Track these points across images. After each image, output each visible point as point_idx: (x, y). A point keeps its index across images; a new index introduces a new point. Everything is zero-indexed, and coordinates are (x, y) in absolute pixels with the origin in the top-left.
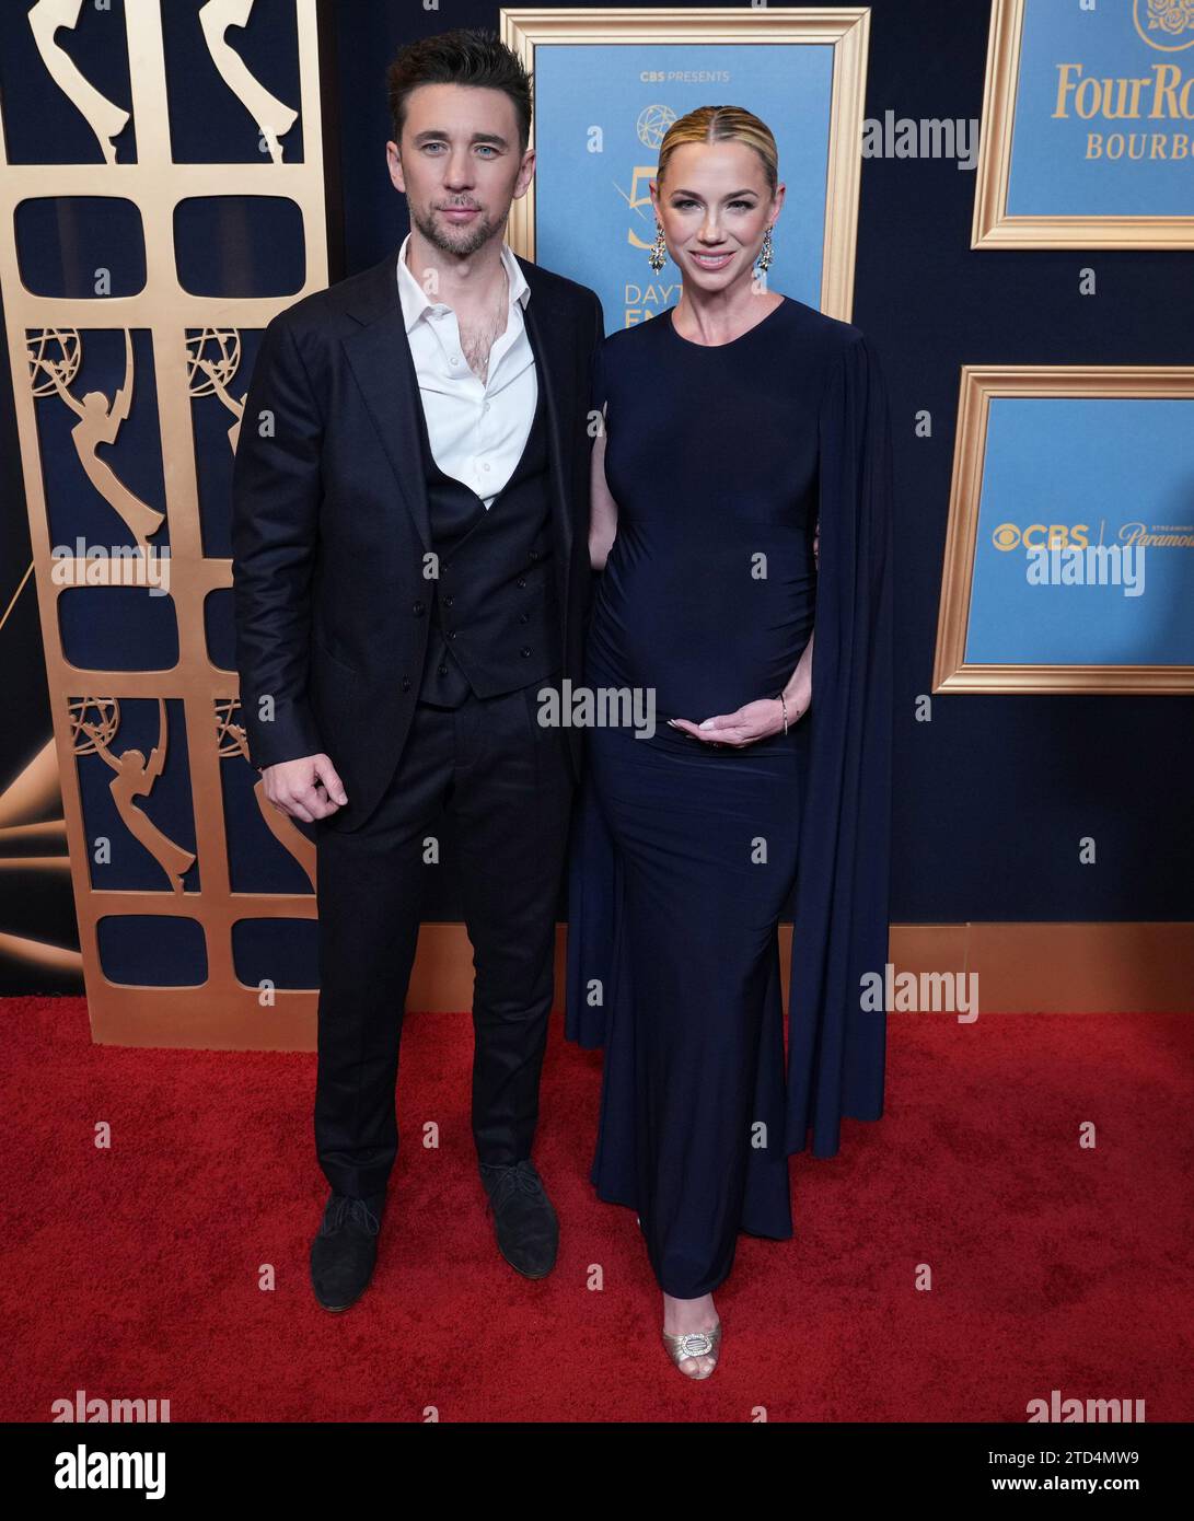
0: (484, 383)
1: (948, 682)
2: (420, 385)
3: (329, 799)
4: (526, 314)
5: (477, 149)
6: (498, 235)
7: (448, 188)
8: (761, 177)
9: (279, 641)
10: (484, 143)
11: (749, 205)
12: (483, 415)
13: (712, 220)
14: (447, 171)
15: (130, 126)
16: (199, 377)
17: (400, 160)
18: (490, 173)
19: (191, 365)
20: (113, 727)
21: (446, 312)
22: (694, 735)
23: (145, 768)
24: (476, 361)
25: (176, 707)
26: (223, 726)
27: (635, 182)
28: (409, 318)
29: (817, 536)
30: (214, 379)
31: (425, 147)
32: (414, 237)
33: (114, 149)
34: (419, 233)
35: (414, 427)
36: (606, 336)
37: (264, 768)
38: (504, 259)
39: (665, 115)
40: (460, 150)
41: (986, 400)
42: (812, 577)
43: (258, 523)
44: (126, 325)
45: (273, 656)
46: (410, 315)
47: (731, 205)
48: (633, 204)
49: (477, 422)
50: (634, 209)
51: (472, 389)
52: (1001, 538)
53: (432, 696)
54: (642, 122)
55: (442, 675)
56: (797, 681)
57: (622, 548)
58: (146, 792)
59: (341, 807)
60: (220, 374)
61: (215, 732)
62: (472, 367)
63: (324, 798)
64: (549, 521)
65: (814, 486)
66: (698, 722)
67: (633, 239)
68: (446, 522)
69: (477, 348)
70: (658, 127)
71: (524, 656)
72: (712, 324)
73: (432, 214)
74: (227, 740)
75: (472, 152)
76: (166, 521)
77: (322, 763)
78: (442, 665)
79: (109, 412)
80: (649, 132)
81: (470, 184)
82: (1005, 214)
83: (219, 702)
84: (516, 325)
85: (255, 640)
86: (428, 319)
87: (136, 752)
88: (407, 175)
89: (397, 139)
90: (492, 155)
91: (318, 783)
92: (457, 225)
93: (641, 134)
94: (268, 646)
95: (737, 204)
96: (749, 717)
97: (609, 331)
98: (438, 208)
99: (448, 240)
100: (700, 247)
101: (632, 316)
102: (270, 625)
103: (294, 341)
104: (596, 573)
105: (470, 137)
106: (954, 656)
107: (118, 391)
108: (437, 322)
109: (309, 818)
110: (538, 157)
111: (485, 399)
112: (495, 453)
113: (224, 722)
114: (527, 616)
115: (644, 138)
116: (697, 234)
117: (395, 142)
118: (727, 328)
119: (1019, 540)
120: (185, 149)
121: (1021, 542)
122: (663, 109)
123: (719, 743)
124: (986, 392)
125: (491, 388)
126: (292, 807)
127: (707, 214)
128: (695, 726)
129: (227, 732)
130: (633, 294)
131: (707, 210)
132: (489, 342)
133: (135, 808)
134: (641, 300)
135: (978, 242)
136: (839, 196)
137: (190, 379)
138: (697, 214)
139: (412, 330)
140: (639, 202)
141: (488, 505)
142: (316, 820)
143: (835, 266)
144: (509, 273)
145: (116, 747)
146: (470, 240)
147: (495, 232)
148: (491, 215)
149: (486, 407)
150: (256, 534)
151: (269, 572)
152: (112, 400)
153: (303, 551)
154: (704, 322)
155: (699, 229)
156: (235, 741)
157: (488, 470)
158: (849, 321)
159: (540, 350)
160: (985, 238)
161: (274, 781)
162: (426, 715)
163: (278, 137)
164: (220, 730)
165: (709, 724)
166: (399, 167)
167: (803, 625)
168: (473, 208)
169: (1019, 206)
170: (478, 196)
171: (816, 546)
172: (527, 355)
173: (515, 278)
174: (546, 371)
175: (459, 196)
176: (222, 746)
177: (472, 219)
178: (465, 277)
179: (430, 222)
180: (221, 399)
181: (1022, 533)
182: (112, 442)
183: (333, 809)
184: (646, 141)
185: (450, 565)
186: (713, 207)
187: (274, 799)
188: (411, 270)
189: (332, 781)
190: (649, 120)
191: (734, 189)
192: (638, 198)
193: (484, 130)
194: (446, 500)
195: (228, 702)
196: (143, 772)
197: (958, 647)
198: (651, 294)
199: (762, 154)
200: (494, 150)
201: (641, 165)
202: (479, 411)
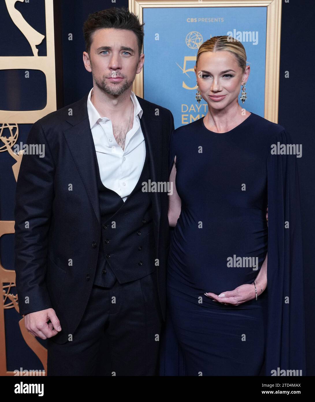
0: (123, 149)
2: (96, 150)
3: (53, 329)
4: (141, 121)
5: (123, 52)
6: (130, 88)
7: (111, 68)
8: (236, 64)
9: (34, 258)
10: (125, 50)
11: (231, 76)
12: (123, 162)
13: (216, 82)
14: (110, 62)
17: (89, 59)
18: (128, 62)
21: (107, 121)
22: (216, 300)
24: (120, 140)
26: (6, 295)
27: (185, 63)
28: (92, 123)
29: (267, 212)
30: (7, 144)
31: (101, 52)
32: (95, 90)
34: (98, 88)
35: (93, 168)
36: (175, 129)
37: (25, 315)
38: (132, 98)
39: (197, 36)
40: (115, 53)
42: (266, 230)
43: (26, 207)
45: (30, 265)
47: (224, 76)
48: (184, 71)
49: (120, 165)
50: (185, 73)
51: (118, 152)
53: (99, 282)
54: (188, 38)
55: (104, 274)
56: (261, 276)
57: (184, 218)
59: (59, 332)
60: (9, 142)
61: (3, 297)
62: (118, 143)
63: (52, 328)
64: (150, 207)
65: (265, 192)
66: (218, 294)
67: (184, 86)
68: (106, 208)
69: (120, 135)
70: (195, 40)
71: (140, 265)
72: (221, 124)
73: (104, 80)
74: (8, 301)
75: (120, 55)
77: (51, 312)
78: (105, 269)
80: (190, 42)
81: (120, 66)
83: (4, 284)
84: (137, 125)
85: (23, 258)
86: (99, 123)
88: (92, 64)
89: (88, 50)
90: (128, 55)
91: (49, 322)
92: (115, 84)
93: (188, 43)
94: (29, 261)
95: (227, 76)
96: (241, 292)
97: (176, 127)
98: (107, 78)
99: (111, 90)
100: (212, 94)
101: (185, 117)
102: (30, 252)
103: (43, 132)
104: (172, 228)
105: (119, 48)
108: (104, 125)
109: (44, 338)
110: (145, 57)
111: (124, 155)
112: (128, 178)
113: (6, 293)
114: (141, 247)
115: (188, 45)
116: (210, 88)
117: (87, 52)
118: (227, 126)
122: (196, 33)
123: (227, 303)
125: (126, 151)
126: (37, 333)
127: (214, 80)
128: (217, 296)
129: (8, 297)
130: (185, 108)
131: (214, 78)
132: (126, 132)
134: (189, 110)
138: (210, 80)
139: (93, 127)
140: (187, 70)
141: (124, 200)
142: (48, 339)
144: (134, 103)
146: (120, 90)
147: (129, 87)
149: (124, 159)
150: (26, 212)
153: (46, 220)
154: (217, 122)
155: (211, 86)
156: (11, 301)
157: (125, 185)
158: (276, 122)
159: (147, 136)
161: (30, 322)
162: (97, 291)
163: (36, 46)
165: (223, 295)
166: (89, 62)
167: (263, 251)
168: (121, 77)
170: (123, 72)
171: (267, 216)
172: (141, 137)
174: (149, 144)
175: (115, 71)
176: (5, 303)
177: (121, 81)
178: (116, 105)
179: (103, 83)
180: (10, 153)
183: (55, 333)
184: (190, 46)
185: (108, 226)
186: (216, 77)
187: (29, 329)
188: (93, 103)
189: (55, 320)
190: (190, 38)
191: (225, 69)
192: (186, 69)
193: (124, 45)
194: (106, 198)
195: (8, 284)
198: (192, 108)
199: (237, 55)
200: (129, 53)
201: (187, 56)
202: (121, 161)
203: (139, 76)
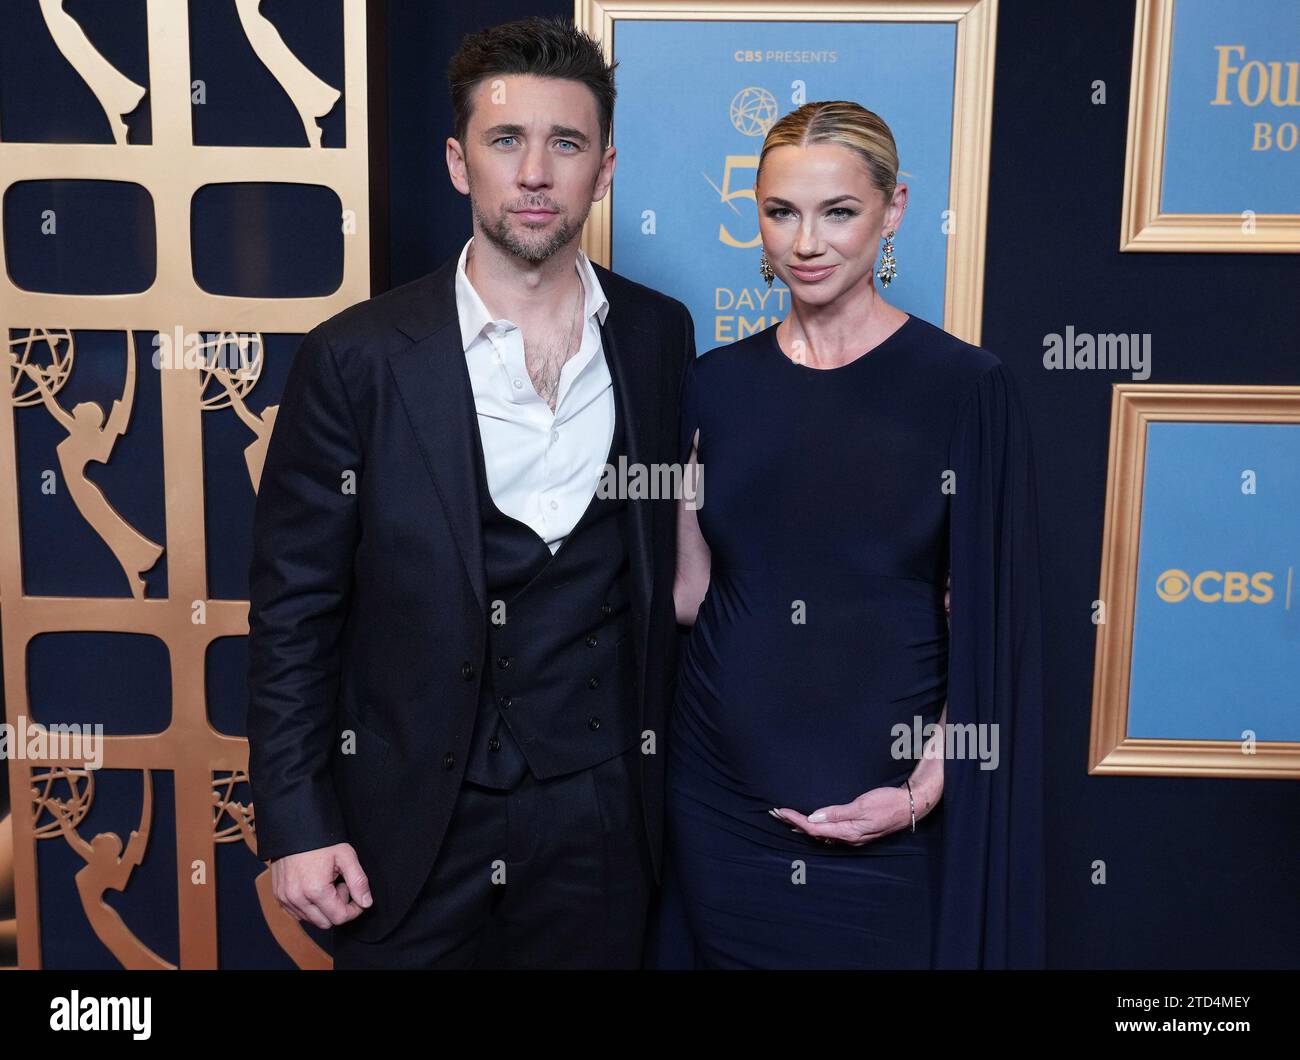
0: (553, 409)
1: (1108, 760)
2: (478, 410)
3: (351, 900)
4: (603, 330)
5: (557, 142)
6: (574, 241)
7: (523, 185)
8: (866, 180)
9: (300, 705)
10: (563, 136)
11: (850, 213)
12: (551, 444)
13: (807, 230)
14: (521, 168)
15: (145, 103)
16: (213, 387)
17: (464, 157)
18: (569, 170)
19: (204, 373)
20: (84, 803)
21: (509, 330)
22: (802, 829)
23: (121, 855)
24: (544, 384)
25: (164, 780)
26: (221, 804)
27: (727, 174)
28: (467, 335)
29: (948, 589)
30: (231, 390)
31: (497, 141)
32: (478, 244)
33: (125, 128)
34: (485, 238)
36: (698, 356)
37: (274, 860)
38: (579, 268)
39: (762, 99)
40: (536, 143)
41: (1143, 423)
42: (943, 640)
43: (282, 565)
44: (130, 327)
45: (290, 724)
46: (468, 332)
47: (829, 213)
48: (725, 196)
49: (544, 453)
50: (726, 203)
51: (539, 416)
52: (1166, 587)
53: (480, 776)
54: (737, 106)
55: (494, 750)
56: (926, 766)
57: (717, 603)
58: (120, 886)
59: (365, 910)
60: (238, 384)
61: (211, 811)
62: (539, 391)
63: (345, 899)
64: (625, 568)
66: (807, 813)
67: (725, 237)
68: (501, 569)
69: (546, 368)
70: (755, 112)
71: (592, 728)
72: (824, 344)
73: (504, 218)
74: (225, 821)
75: (550, 148)
76: (164, 555)
77: (344, 855)
78: (494, 738)
79: (103, 426)
80: (744, 117)
81: (547, 181)
82: (1159, 213)
83: (217, 775)
84: (592, 343)
85: (271, 704)
86: (489, 335)
87: (111, 836)
88: (472, 174)
89: (460, 135)
90: (572, 150)
91: (339, 880)
92: (532, 228)
93: (736, 119)
94: (286, 712)
95: (838, 212)
96: (869, 809)
98: (511, 211)
99: (521, 244)
100: (796, 261)
101: (723, 323)
102: (290, 686)
103: (333, 358)
105: (547, 129)
106: (1114, 727)
107: (116, 402)
108: (500, 340)
109: (325, 924)
111: (554, 426)
112: (563, 490)
113: (222, 799)
114: (597, 680)
115: (738, 123)
116: (792, 247)
117: (457, 139)
118: (841, 349)
119: (1188, 590)
120: (209, 128)
121: (1192, 591)
122: (760, 92)
123: (831, 839)
124: (1142, 415)
125: (560, 416)
126: (304, 910)
127: (801, 224)
128: (803, 817)
129: (225, 812)
130: (725, 299)
131: (801, 219)
132: (560, 361)
133: (106, 907)
134: (735, 304)
135: (1129, 243)
136: (965, 189)
137: (202, 389)
138: (791, 223)
139: (469, 348)
140: (733, 194)
141: (554, 549)
142: (334, 927)
143: (961, 278)
144: (585, 284)
145: (86, 830)
146: (548, 244)
147: (571, 238)
148: (570, 218)
149: (555, 437)
150: (282, 579)
151: (292, 623)
152: (107, 412)
153: (334, 599)
154: (814, 340)
155: (794, 241)
156: (234, 823)
157: (555, 509)
159: (619, 369)
160: (1138, 238)
161: (285, 879)
162: (473, 798)
163: (316, 118)
164: (217, 809)
165: (820, 815)
166: (462, 165)
167: (932, 698)
168: (552, 210)
169: (1175, 203)
170: (557, 196)
171: (947, 601)
172: (604, 376)
173: (592, 290)
174: (625, 397)
175: (535, 194)
176: (219, 828)
177: (549, 223)
178: (535, 287)
179: (500, 226)
180: (240, 414)
181: (1192, 579)
182: (104, 461)
183: (355, 912)
184: (741, 127)
186: (808, 216)
187: (283, 898)
188: (472, 280)
189: (355, 876)
190: (744, 104)
191: (833, 194)
192: (730, 192)
193: (563, 123)
194: (505, 543)
195: (228, 774)
196: (119, 861)
197: (1118, 716)
198: (745, 299)
199: (867, 155)
200: (575, 145)
201: (734, 154)
202: (545, 442)
203: (600, 209)
